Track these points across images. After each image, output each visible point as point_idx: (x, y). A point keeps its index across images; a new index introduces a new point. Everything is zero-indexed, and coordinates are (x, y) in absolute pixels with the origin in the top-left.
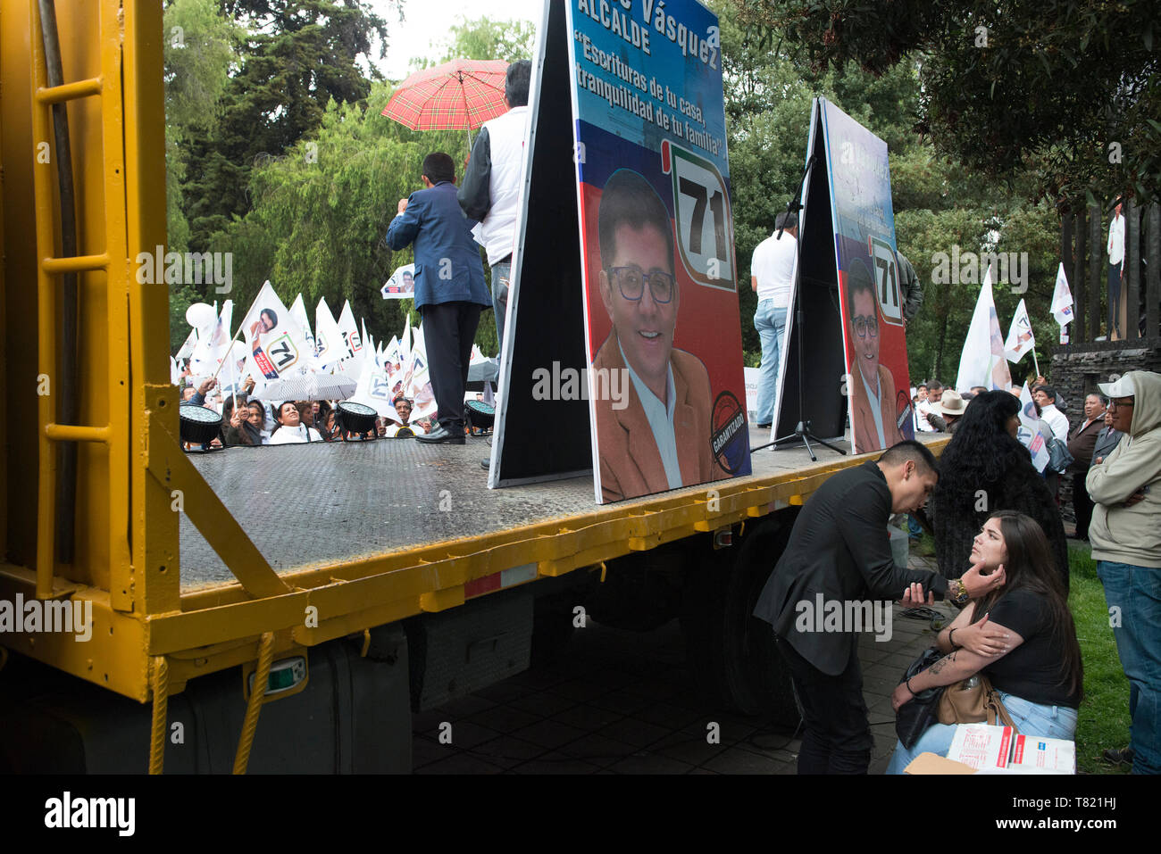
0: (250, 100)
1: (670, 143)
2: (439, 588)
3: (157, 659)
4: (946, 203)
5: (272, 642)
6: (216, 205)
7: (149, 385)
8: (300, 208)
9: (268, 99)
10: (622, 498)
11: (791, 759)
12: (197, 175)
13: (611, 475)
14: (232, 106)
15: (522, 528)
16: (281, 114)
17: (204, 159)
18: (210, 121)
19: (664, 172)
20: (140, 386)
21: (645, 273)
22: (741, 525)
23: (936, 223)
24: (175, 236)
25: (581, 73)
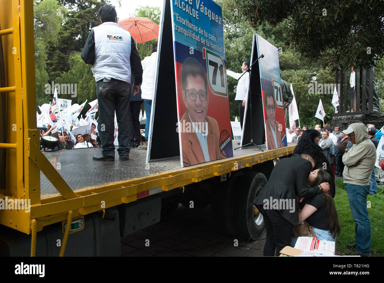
0: (69, 33)
1: (206, 49)
2: (128, 195)
3: (33, 220)
4: (299, 67)
5: (72, 214)
6: (58, 68)
7: (30, 129)
8: (86, 69)
9: (75, 33)
10: (190, 165)
11: (247, 250)
12: (51, 58)
13: (186, 157)
14: (63, 35)
15: (156, 175)
16: (80, 38)
17: (53, 53)
18: (55, 40)
19: (203, 58)
20: (26, 130)
21: (197, 91)
22: (230, 173)
23: (295, 74)
24: (43, 79)
25: (176, 26)
